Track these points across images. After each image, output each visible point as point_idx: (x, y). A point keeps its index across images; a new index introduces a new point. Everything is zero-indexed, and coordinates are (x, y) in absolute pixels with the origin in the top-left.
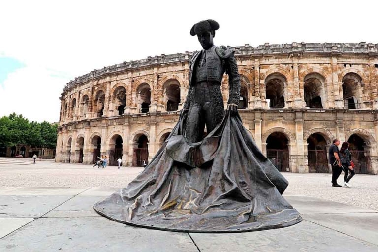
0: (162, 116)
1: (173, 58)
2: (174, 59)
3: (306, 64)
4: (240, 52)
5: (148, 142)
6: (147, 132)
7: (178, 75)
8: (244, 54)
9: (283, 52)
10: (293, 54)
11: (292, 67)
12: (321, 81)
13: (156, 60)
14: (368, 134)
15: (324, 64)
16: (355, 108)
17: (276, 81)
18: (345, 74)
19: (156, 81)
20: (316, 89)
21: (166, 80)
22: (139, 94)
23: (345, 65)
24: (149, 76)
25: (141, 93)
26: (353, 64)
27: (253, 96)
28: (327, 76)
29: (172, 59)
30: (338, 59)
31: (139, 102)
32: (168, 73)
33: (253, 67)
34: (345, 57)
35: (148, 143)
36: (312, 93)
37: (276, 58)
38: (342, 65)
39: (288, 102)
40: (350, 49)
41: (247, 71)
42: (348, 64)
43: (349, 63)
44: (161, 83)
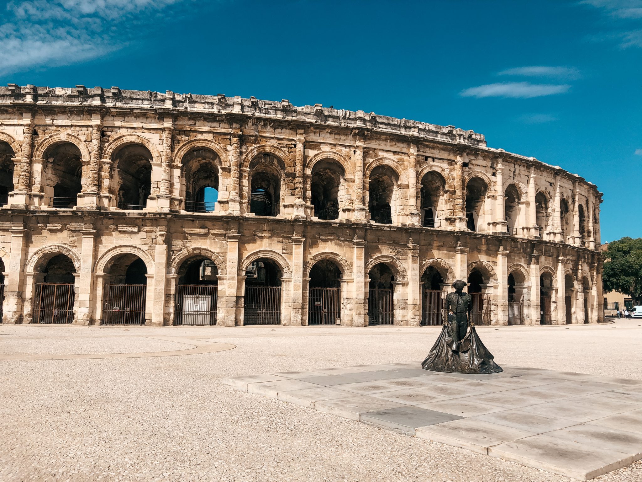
0: (110, 218)
1: (137, 99)
2: (140, 102)
3: (375, 149)
4: (272, 112)
5: (75, 271)
6: (74, 250)
7: (147, 136)
8: (279, 116)
9: (343, 124)
10: (357, 131)
11: (355, 152)
12: (393, 179)
13: (99, 98)
14: (447, 267)
15: (399, 152)
16: (434, 227)
17: (328, 171)
18: (425, 172)
19: (95, 142)
20: (384, 191)
21: (119, 143)
22: (50, 165)
23: (426, 158)
24: (78, 129)
25: (53, 162)
26: (436, 158)
27: (292, 195)
28: (403, 172)
29: (134, 101)
30: (418, 148)
31: (49, 182)
32: (125, 130)
33: (294, 143)
34: (427, 146)
35: (74, 274)
36: (377, 195)
37: (331, 133)
38: (423, 158)
39: (344, 211)
40: (434, 135)
41: (284, 149)
42: (430, 157)
43: (431, 155)
44: (109, 149)
